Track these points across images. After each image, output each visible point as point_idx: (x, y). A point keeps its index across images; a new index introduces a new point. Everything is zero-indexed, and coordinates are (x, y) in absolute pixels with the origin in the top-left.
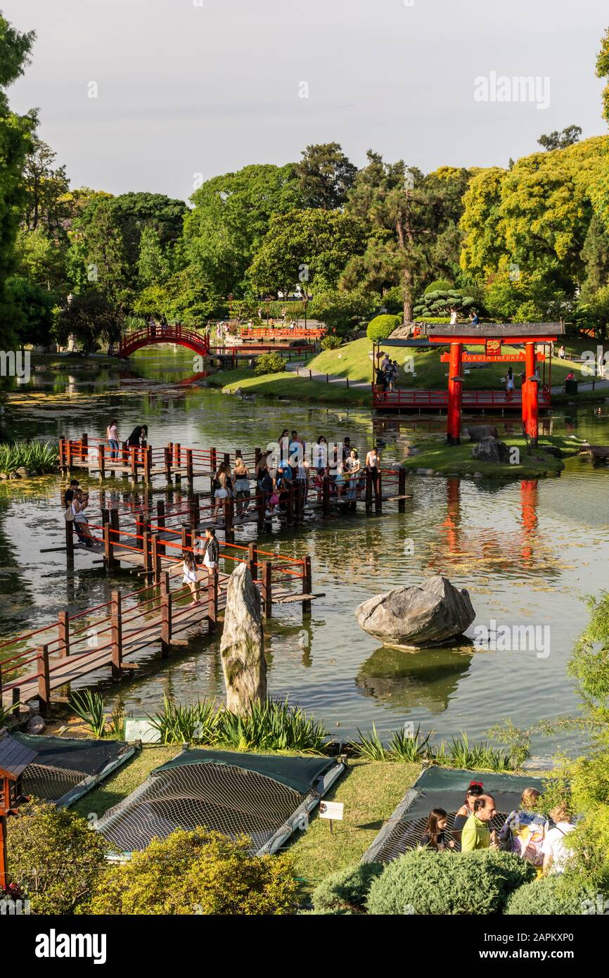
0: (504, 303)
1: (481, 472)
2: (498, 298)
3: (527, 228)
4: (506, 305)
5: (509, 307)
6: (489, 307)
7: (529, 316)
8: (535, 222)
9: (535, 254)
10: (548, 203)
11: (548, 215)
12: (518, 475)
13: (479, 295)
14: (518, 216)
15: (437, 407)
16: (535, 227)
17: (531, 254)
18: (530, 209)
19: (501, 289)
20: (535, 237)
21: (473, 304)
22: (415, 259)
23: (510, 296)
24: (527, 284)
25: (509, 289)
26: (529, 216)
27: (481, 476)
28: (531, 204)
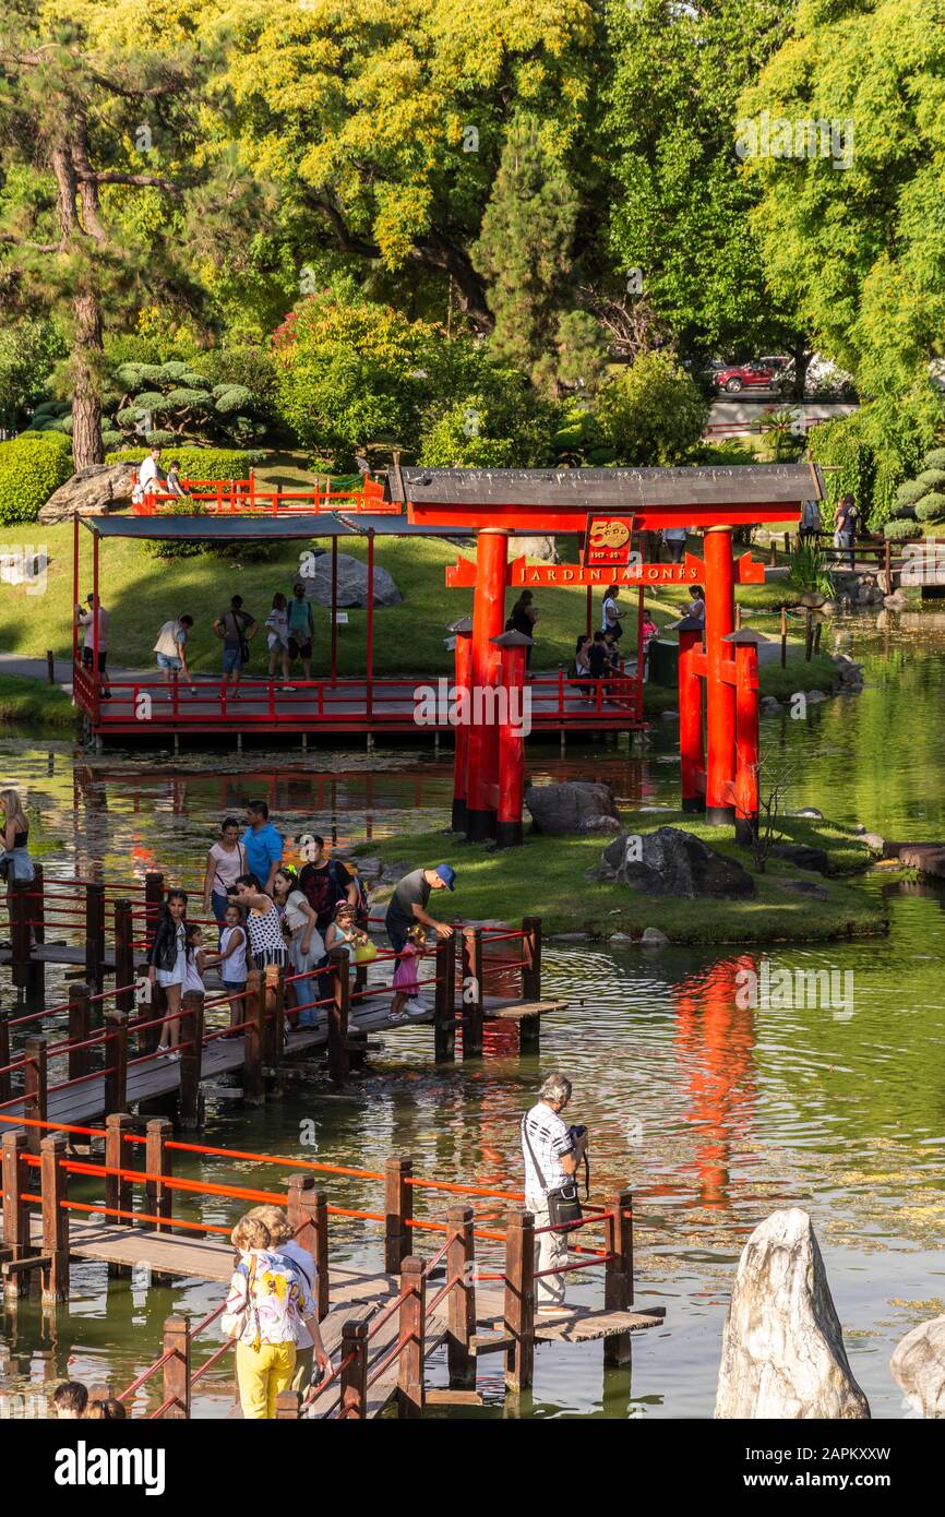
0: (346, 402)
1: (662, 928)
2: (325, 387)
3: (287, 171)
4: (352, 411)
5: (359, 415)
6: (293, 415)
7: (473, 446)
8: (315, 151)
9: (295, 253)
10: (355, 91)
11: (357, 131)
12: (774, 935)
13: (262, 378)
14: (260, 132)
15: (294, 728)
16: (315, 165)
17: (285, 251)
18: (301, 110)
19: (330, 360)
20: (311, 200)
21: (246, 410)
22: (118, 263)
23: (359, 382)
24: (405, 345)
25: (354, 359)
26: (294, 131)
27: (662, 939)
28: (305, 93)
